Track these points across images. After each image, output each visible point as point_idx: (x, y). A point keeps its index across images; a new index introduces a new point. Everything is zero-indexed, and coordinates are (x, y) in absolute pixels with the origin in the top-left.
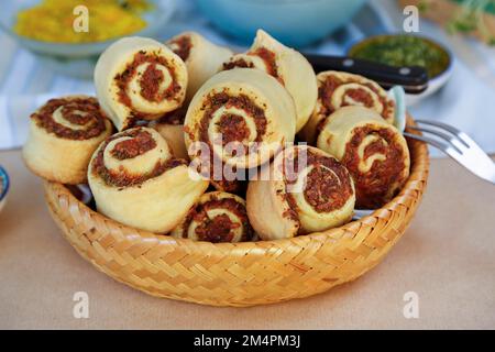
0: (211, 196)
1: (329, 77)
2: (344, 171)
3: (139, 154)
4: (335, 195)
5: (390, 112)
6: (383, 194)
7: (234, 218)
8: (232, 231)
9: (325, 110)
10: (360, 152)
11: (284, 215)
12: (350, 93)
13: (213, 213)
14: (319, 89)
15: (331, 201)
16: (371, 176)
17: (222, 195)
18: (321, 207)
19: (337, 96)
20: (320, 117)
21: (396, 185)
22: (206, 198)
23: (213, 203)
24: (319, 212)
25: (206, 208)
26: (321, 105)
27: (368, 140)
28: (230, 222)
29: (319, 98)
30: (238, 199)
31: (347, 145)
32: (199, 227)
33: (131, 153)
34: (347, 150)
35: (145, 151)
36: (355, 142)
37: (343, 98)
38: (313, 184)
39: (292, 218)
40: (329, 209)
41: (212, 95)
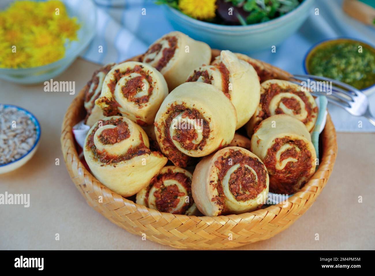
0: (169, 170)
1: (272, 85)
2: (263, 169)
3: (116, 142)
4: (252, 190)
5: (313, 116)
6: (294, 184)
7: (181, 188)
8: (179, 198)
9: (262, 114)
10: (278, 156)
11: (213, 200)
12: (285, 101)
13: (168, 182)
14: (262, 95)
15: (248, 193)
16: (285, 172)
17: (177, 170)
18: (240, 197)
19: (274, 103)
20: (258, 119)
21: (303, 179)
22: (165, 170)
23: (169, 175)
24: (238, 201)
25: (163, 178)
26: (260, 109)
27: (284, 148)
28: (178, 191)
29: (260, 103)
30: (187, 174)
31: (269, 150)
32: (156, 192)
33: (111, 141)
34: (268, 153)
35: (121, 140)
36: (274, 149)
37: (278, 105)
38: (236, 180)
39: (218, 203)
40: (246, 199)
41: (174, 105)
